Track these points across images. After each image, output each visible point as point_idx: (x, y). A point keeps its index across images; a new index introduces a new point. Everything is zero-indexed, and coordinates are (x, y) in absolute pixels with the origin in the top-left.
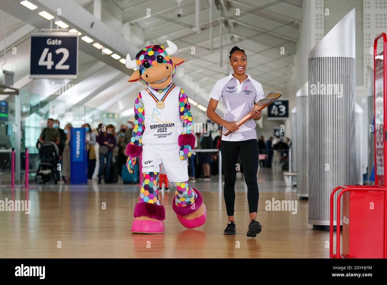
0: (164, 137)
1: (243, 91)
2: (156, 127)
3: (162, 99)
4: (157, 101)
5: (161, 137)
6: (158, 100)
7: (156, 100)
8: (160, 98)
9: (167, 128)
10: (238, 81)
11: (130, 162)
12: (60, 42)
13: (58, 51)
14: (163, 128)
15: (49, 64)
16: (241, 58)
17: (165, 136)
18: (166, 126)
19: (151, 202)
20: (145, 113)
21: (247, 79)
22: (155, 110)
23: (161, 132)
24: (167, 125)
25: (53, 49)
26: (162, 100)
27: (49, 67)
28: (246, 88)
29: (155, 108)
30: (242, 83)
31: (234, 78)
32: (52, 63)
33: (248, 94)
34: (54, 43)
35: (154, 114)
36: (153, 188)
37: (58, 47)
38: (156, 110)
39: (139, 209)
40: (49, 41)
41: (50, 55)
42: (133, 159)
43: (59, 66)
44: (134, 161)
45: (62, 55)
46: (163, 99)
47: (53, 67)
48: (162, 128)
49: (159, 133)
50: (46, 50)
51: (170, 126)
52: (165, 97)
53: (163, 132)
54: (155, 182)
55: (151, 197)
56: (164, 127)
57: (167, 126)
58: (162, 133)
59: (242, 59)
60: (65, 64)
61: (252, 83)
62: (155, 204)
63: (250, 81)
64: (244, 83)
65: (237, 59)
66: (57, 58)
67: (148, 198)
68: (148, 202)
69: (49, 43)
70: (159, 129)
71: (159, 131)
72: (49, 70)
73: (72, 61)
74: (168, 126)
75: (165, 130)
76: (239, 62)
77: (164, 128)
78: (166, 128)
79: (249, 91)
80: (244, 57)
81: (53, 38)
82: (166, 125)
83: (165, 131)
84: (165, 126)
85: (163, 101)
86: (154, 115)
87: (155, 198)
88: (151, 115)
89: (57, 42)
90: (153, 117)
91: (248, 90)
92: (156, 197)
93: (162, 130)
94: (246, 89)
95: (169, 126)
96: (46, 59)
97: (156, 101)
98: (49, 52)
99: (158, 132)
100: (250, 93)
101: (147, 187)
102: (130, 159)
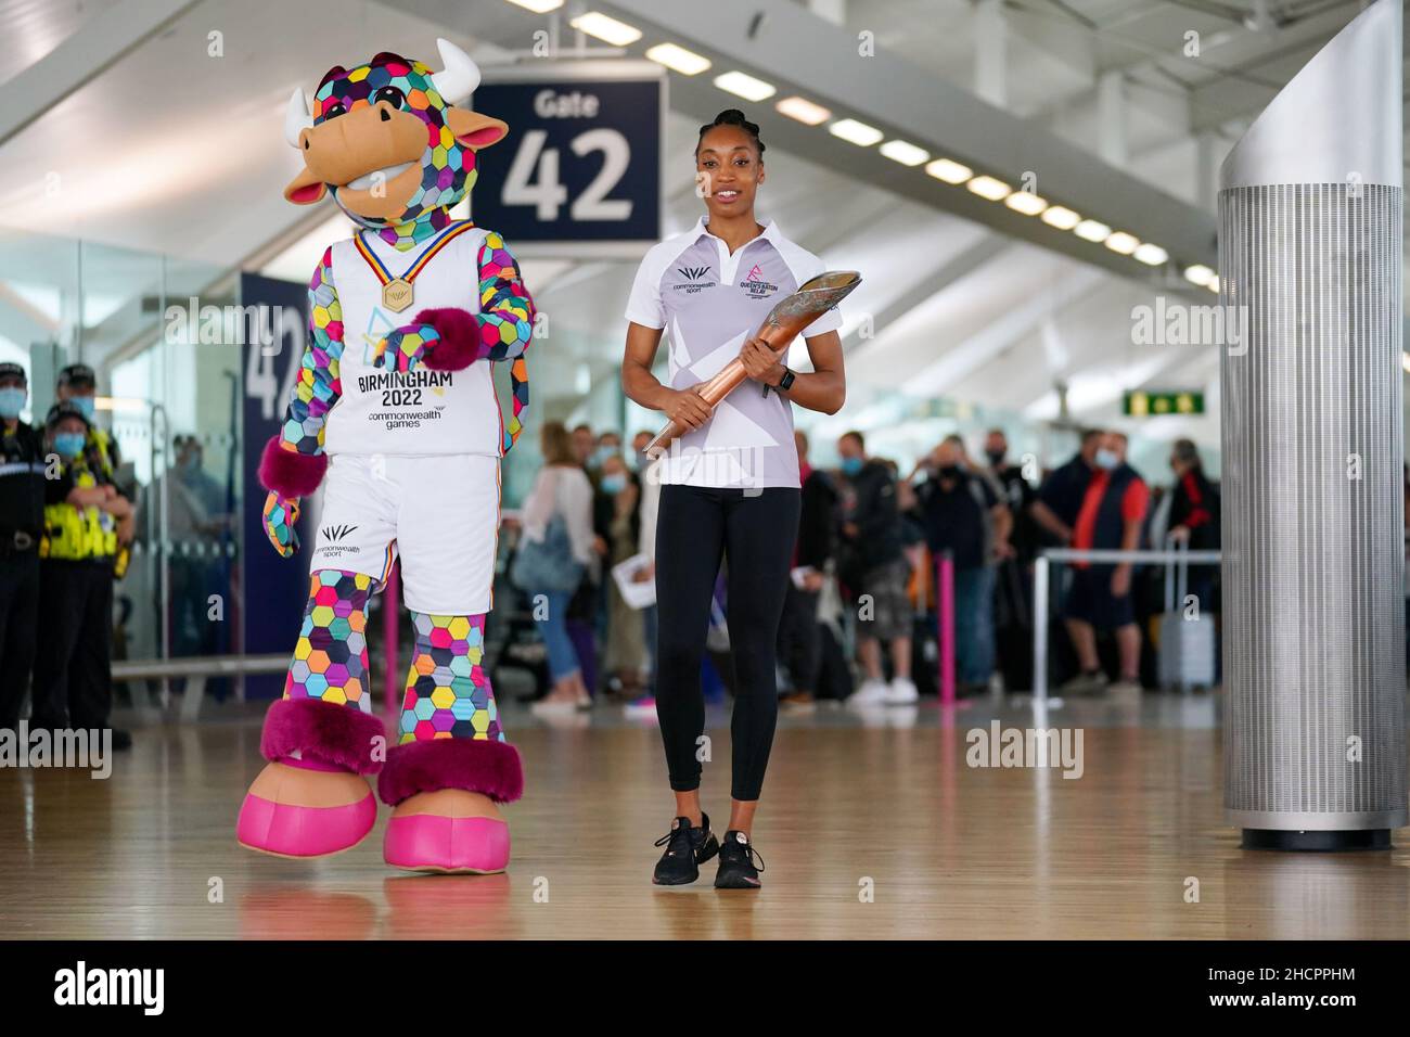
0: (408, 424)
1: (743, 285)
2: (376, 385)
3: (405, 275)
4: (387, 280)
5: (398, 425)
6: (390, 276)
7: (384, 276)
8: (397, 271)
9: (422, 388)
10: (722, 246)
11: (280, 515)
12: (590, 106)
13: (583, 144)
14: (407, 388)
15: (548, 198)
16: (733, 156)
17: (413, 421)
18: (420, 380)
19: (335, 696)
20: (345, 330)
21: (762, 237)
22: (377, 316)
23: (399, 403)
24: (422, 377)
25: (561, 133)
26: (407, 278)
27: (548, 212)
28: (752, 272)
29: (376, 311)
30: (739, 252)
31: (709, 235)
32: (560, 194)
33: (760, 297)
34: (567, 107)
35: (373, 331)
36: (345, 642)
37: (582, 125)
38: (381, 316)
39: (288, 723)
40: (547, 101)
41: (551, 160)
42: (288, 503)
43: (589, 207)
44: (293, 510)
45: (597, 159)
46: (412, 273)
47: (565, 209)
48: (401, 389)
49: (387, 410)
50: (534, 140)
51: (436, 382)
52: (418, 266)
53: (405, 403)
54: (359, 619)
55: (334, 679)
56: (411, 383)
57: (422, 383)
58: (402, 409)
59: (735, 158)
60: (613, 195)
61: (779, 257)
62: (351, 707)
63: (772, 247)
64: (746, 251)
65: (714, 158)
66: (578, 173)
67: (323, 681)
68: (325, 698)
69: (545, 106)
70: (391, 390)
71: (390, 401)
72: (547, 224)
73: (641, 186)
74: (425, 380)
75: (413, 397)
76: (722, 170)
77: (412, 390)
78: (420, 392)
79: (766, 286)
80: (746, 151)
81: (563, 88)
82: (416, 378)
83: (415, 403)
84: (414, 381)
85: (410, 282)
86: (370, 337)
87: (354, 684)
88: (364, 335)
89: (581, 106)
90: (367, 345)
91: (762, 279)
92: (358, 681)
93: (403, 397)
94: (752, 279)
95: (431, 382)
96: (534, 179)
97: (383, 281)
98: (546, 146)
99: (384, 404)
100: (768, 292)
101: (321, 639)
102: (279, 503)
